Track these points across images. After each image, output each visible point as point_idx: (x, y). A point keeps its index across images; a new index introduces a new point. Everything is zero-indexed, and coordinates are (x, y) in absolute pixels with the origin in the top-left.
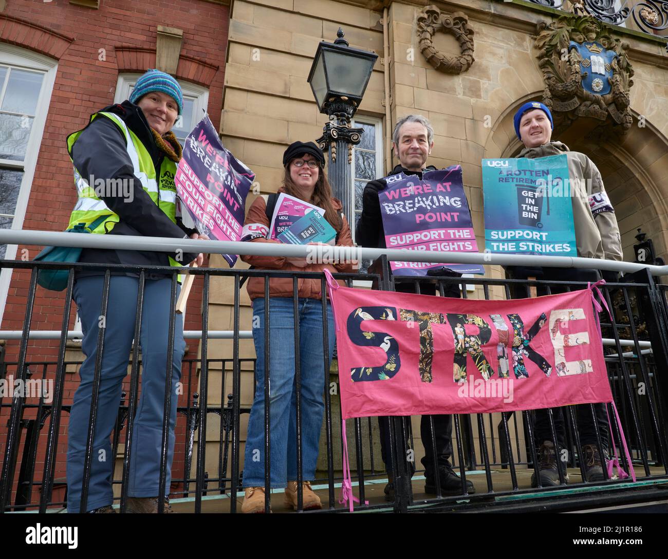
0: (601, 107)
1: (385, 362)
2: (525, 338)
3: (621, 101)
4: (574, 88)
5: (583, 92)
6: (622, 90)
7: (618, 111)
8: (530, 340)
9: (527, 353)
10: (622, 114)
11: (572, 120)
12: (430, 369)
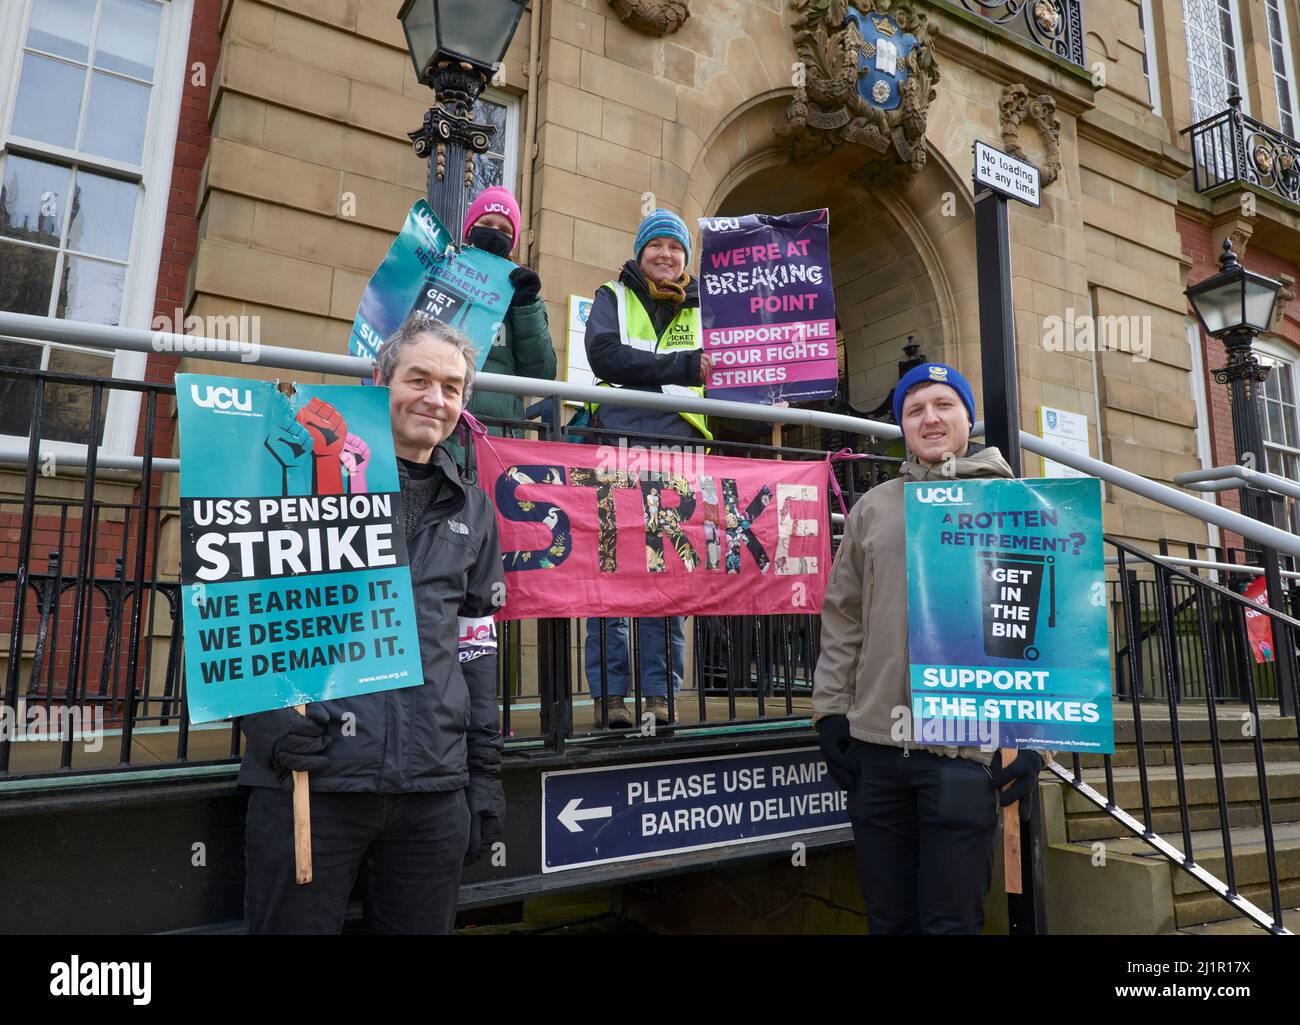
0: (881, 130)
1: (550, 544)
2: (743, 518)
3: (912, 125)
4: (843, 92)
5: (857, 100)
6: (917, 106)
7: (907, 139)
8: (751, 522)
9: (746, 539)
10: (911, 145)
11: (834, 146)
12: (614, 552)
